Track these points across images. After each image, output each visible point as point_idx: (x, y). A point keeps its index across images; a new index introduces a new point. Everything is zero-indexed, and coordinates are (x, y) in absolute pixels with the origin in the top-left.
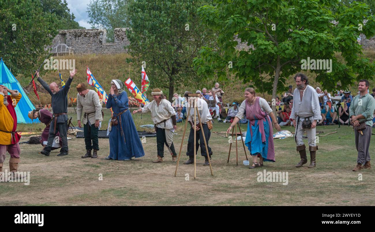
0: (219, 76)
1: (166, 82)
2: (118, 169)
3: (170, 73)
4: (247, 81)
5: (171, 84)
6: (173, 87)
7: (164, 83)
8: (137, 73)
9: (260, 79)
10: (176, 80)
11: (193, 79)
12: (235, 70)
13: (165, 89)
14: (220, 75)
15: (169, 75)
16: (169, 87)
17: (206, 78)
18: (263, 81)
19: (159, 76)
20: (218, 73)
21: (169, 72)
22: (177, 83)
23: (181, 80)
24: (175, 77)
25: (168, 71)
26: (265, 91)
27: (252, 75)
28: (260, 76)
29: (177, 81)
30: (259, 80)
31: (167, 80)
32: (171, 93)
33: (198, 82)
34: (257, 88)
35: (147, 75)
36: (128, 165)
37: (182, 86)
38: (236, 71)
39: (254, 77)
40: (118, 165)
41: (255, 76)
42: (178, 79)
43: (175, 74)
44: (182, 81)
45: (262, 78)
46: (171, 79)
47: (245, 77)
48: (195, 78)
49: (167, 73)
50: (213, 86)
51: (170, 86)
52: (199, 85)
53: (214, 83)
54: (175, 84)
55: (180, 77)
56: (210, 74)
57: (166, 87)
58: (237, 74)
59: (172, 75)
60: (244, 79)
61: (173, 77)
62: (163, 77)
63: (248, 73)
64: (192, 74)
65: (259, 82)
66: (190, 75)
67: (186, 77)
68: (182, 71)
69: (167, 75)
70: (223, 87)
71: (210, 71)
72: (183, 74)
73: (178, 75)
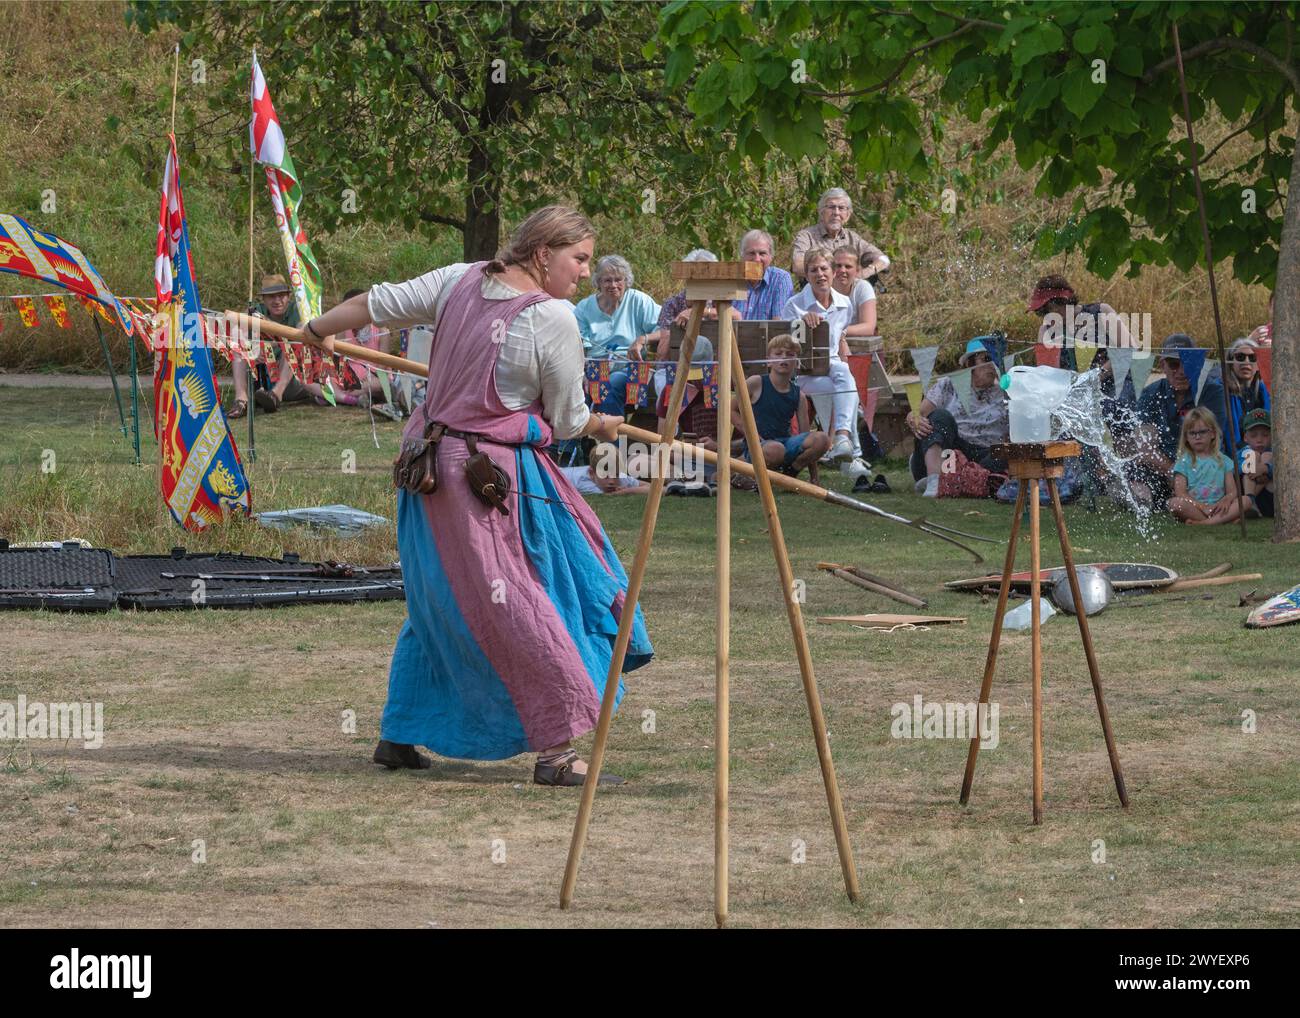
0: (857, 139)
1: (444, 180)
2: (110, 848)
3: (474, 112)
4: (1077, 174)
5: (476, 199)
6: (493, 219)
7: (428, 186)
8: (214, 104)
9: (1180, 158)
10: (519, 168)
11: (645, 157)
12: (987, 87)
13: (432, 236)
14: (873, 126)
15: (463, 129)
16: (462, 215)
17: (755, 145)
18: (1206, 173)
19: (389, 132)
20: (855, 110)
21: (465, 102)
22: (523, 187)
23: (555, 163)
24: (515, 140)
25: (458, 96)
26: (1215, 256)
27: (1115, 128)
28: (1175, 136)
29: (527, 176)
30: (1168, 169)
31: (450, 166)
33: (690, 183)
34: (1149, 233)
35: (287, 132)
36: (186, 818)
38: (994, 95)
39: (1127, 145)
40: (103, 820)
41: (1138, 138)
42: (536, 162)
44: (566, 173)
45: (1190, 147)
46: (481, 160)
47: (1066, 146)
48: (661, 152)
49: (447, 112)
50: (804, 213)
51: (473, 213)
52: (696, 202)
53: (814, 189)
54: (508, 196)
55: (546, 146)
56: (787, 118)
57: (438, 219)
58: (1003, 119)
59: (483, 125)
60: (1057, 162)
61: (494, 144)
62: (416, 140)
63: (1088, 115)
64: (643, 118)
65: (1167, 185)
66: (629, 125)
67: (598, 143)
68: (561, 95)
69: (448, 130)
70: (884, 218)
71: (794, 96)
72: (569, 120)
73: (534, 124)
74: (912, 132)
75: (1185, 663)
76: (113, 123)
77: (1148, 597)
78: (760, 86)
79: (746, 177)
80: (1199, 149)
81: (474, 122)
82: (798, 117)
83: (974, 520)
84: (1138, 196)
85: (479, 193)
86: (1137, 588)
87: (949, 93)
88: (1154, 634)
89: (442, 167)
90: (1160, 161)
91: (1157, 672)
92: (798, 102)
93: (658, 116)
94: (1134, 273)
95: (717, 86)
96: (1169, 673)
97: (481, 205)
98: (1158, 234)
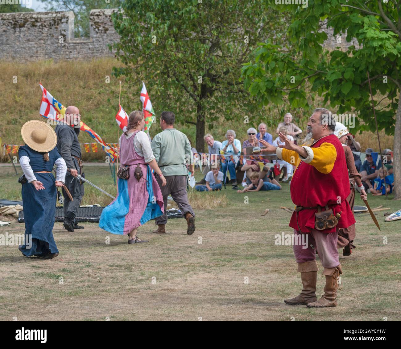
0: (291, 100)
1: (191, 112)
2: (100, 282)
3: (198, 96)
4: (346, 109)
5: (199, 117)
6: (203, 122)
7: (187, 114)
8: (134, 95)
9: (371, 105)
10: (210, 109)
11: (241, 106)
12: (322, 87)
13: (189, 127)
14: (294, 98)
15: (195, 100)
16: (196, 121)
17: (267, 103)
18: (376, 108)
19: (177, 101)
20: (290, 93)
21: (196, 93)
22: (211, 114)
23: (218, 108)
24: (208, 102)
25: (194, 92)
26: (380, 129)
27: (355, 97)
28: (370, 99)
29: (212, 111)
30: (368, 108)
31: (192, 109)
32: (200, 133)
33: (252, 112)
34: (364, 123)
35: (152, 102)
36: (119, 274)
37: (222, 119)
38: (324, 89)
39: (358, 102)
40: (98, 274)
41: (361, 99)
42: (213, 108)
43: (208, 96)
44: (221, 111)
45: (373, 102)
46: (200, 107)
47: (343, 102)
48: (245, 105)
49: (191, 96)
50: (280, 119)
51: (198, 121)
52: (254, 117)
53: (283, 113)
54: (207, 117)
55: (216, 104)
56: (273, 95)
57: (190, 123)
58: (327, 95)
59: (201, 99)
60: (341, 106)
61: (203, 104)
62: (184, 103)
63: (348, 94)
64: (240, 97)
65: (368, 111)
66: (237, 98)
67: (228, 103)
68: (220, 91)
69: (192, 100)
70: (300, 121)
71: (274, 90)
72: (222, 97)
73: (213, 98)
74: (305, 98)
75: (369, 231)
76: (109, 100)
77: (362, 214)
78: (267, 88)
79: (265, 111)
80: (375, 102)
81: (198, 98)
82: (276, 95)
84: (361, 114)
85: (200, 116)
86: (359, 212)
87: (313, 89)
88: (362, 224)
89: (190, 110)
90: (366, 106)
91: (362, 233)
92: (276, 91)
93: (244, 96)
94: (361, 133)
95: (256, 88)
96: (365, 233)
97: (200, 119)
98: (366, 123)
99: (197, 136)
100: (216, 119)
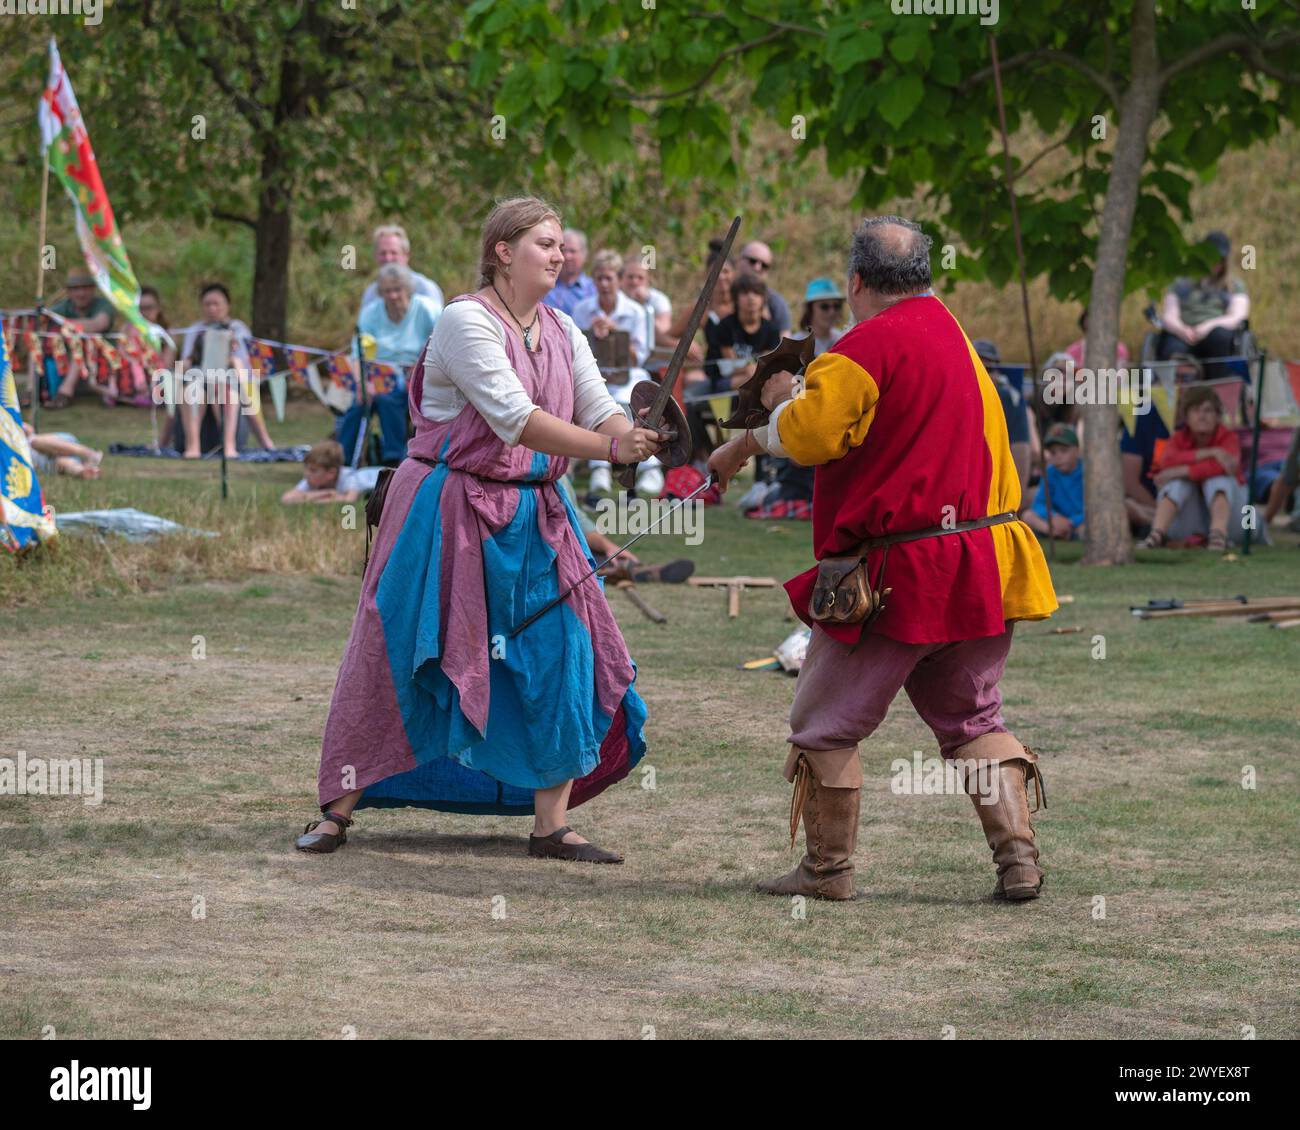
0: (666, 143)
1: (235, 176)
3: (268, 107)
4: (891, 188)
5: (270, 195)
6: (284, 220)
7: (220, 182)
9: (996, 172)
10: (313, 166)
11: (443, 158)
12: (799, 93)
13: (223, 234)
14: (681, 131)
15: (255, 123)
16: (253, 214)
17: (561, 148)
18: (1020, 188)
19: (180, 127)
20: (662, 114)
21: (259, 96)
22: (318, 186)
23: (351, 161)
24: (308, 137)
25: (253, 89)
26: (1030, 273)
27: (929, 138)
28: (995, 148)
29: (320, 174)
30: (985, 185)
31: (243, 160)
32: (273, 263)
33: (489, 186)
34: (964, 247)
37: (362, 209)
38: (805, 102)
39: (944, 158)
41: (956, 149)
42: (328, 161)
43: (308, 112)
44: (361, 174)
45: (1006, 160)
46: (274, 157)
47: (879, 156)
48: (460, 153)
49: (242, 107)
51: (265, 211)
53: (618, 194)
54: (302, 195)
55: (342, 144)
56: (594, 121)
57: (230, 218)
58: (815, 126)
59: (278, 121)
60: (869, 174)
61: (288, 141)
63: (905, 124)
64: (441, 118)
65: (982, 200)
66: (427, 125)
67: (394, 143)
68: (358, 92)
69: (241, 123)
70: (687, 225)
71: (601, 98)
72: (367, 119)
73: (328, 121)
74: (722, 138)
78: (567, 87)
79: (546, 180)
80: (1016, 162)
81: (268, 121)
82: (605, 120)
83: (777, 536)
84: (953, 212)
85: (272, 192)
87: (762, 97)
89: (234, 164)
90: (975, 175)
92: (605, 106)
93: (457, 115)
95: (524, 87)
97: (273, 202)
98: (973, 248)
99: (259, 277)
100: (340, 204)
